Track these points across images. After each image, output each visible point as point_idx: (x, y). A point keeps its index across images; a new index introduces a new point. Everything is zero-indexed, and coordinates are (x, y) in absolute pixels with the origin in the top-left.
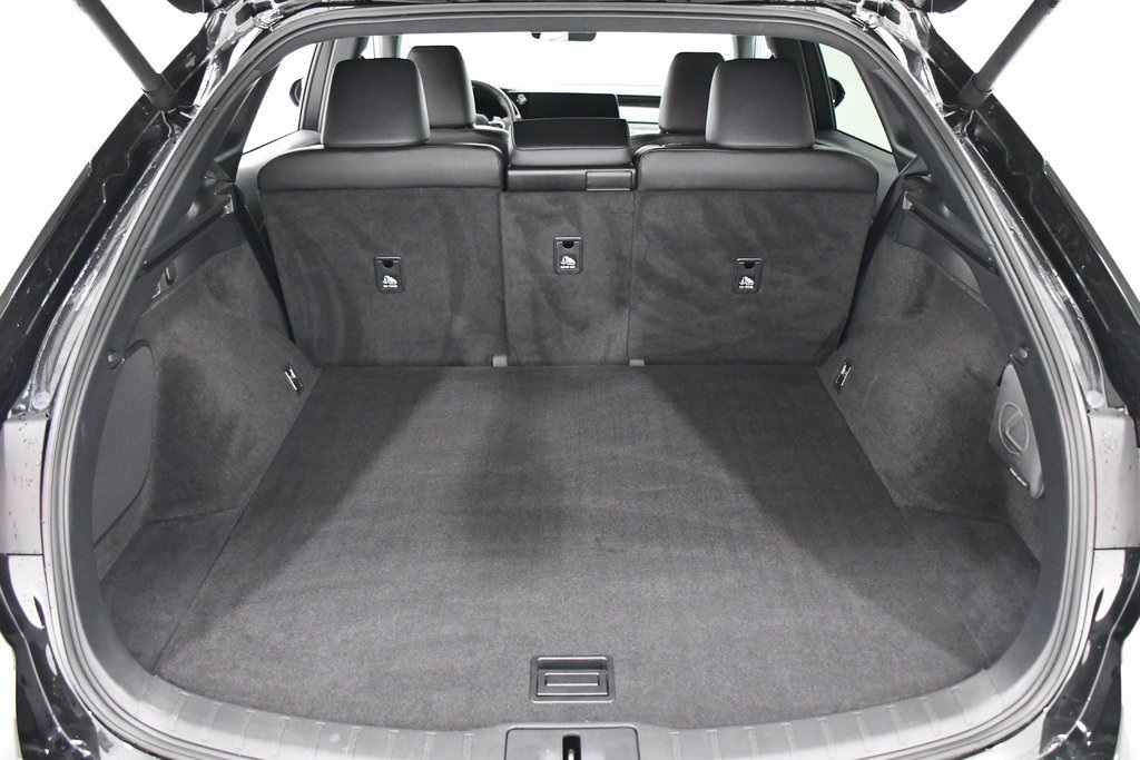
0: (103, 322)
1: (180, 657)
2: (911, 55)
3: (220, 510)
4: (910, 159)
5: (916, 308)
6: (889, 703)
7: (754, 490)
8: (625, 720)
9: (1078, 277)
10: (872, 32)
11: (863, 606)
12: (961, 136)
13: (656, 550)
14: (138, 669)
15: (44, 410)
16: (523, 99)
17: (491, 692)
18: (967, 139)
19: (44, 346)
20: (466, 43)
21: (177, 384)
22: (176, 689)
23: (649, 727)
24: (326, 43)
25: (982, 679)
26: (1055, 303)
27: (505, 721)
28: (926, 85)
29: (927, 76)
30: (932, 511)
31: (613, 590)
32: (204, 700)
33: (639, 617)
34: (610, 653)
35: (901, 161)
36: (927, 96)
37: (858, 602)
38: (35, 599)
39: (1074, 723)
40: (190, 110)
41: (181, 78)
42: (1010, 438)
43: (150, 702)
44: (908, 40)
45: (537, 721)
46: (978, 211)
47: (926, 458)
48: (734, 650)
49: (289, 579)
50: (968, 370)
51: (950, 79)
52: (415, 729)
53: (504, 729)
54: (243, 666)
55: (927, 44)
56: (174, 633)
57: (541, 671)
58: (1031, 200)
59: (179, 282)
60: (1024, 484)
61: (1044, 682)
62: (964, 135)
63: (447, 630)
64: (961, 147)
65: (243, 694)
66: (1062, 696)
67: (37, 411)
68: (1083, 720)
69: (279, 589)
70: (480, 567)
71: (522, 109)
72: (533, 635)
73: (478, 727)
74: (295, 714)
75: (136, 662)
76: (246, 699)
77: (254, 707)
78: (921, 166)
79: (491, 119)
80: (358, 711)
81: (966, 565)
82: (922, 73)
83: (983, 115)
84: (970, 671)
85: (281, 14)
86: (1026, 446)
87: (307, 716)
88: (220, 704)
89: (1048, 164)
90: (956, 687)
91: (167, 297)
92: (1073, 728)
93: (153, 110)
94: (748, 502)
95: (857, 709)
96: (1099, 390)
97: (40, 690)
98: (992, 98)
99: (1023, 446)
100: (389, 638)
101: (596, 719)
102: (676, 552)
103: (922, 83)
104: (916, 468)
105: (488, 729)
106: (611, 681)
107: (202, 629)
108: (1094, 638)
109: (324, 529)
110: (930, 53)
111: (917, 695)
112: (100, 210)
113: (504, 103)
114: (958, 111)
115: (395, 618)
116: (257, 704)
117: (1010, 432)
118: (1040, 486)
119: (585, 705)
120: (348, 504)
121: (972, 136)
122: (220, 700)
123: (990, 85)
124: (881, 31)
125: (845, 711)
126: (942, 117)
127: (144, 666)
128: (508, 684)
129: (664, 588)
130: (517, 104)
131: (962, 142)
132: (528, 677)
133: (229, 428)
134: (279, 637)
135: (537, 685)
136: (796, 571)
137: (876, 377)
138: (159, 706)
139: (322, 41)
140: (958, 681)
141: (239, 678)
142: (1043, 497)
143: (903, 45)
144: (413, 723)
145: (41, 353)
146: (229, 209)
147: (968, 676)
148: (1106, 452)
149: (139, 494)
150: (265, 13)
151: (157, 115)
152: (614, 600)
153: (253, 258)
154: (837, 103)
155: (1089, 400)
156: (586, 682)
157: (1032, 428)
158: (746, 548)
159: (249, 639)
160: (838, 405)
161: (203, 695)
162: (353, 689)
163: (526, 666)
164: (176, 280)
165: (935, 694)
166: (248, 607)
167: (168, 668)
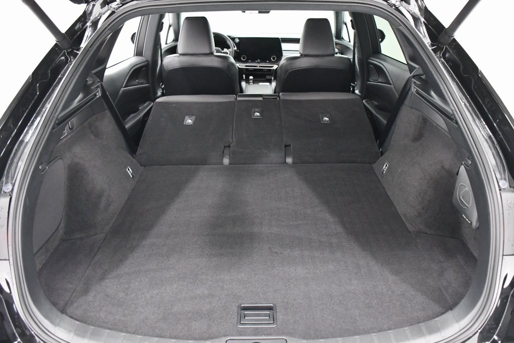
0: (36, 151)
1: (75, 305)
2: (416, 19)
3: (96, 235)
4: (416, 68)
5: (418, 137)
6: (405, 327)
7: (343, 224)
8: (281, 335)
9: (495, 125)
10: (397, 9)
11: (393, 280)
12: (439, 58)
13: (297, 253)
14: (55, 311)
15: (9, 192)
16: (237, 41)
17: (219, 321)
18: (442, 59)
19: (9, 162)
20: (210, 16)
21: (75, 175)
22: (73, 320)
23: (292, 338)
24: (146, 16)
25: (449, 315)
26: (484, 136)
27: (225, 336)
28: (423, 34)
29: (423, 29)
30: (426, 233)
31: (277, 272)
32: (86, 326)
33: (289, 285)
34: (275, 303)
35: (411, 69)
36: (423, 39)
37: (391, 278)
38: (6, 280)
39: (493, 336)
40: (78, 49)
41: (74, 34)
42: (463, 200)
43: (61, 327)
44: (414, 13)
45: (241, 335)
46: (447, 94)
47: (423, 209)
48: (333, 301)
49: (127, 267)
50: (443, 167)
51: (434, 31)
52: (184, 339)
53: (224, 339)
54: (104, 309)
55: (423, 14)
56: (73, 293)
57: (242, 311)
58: (473, 88)
59: (76, 129)
60: (469, 222)
61: (479, 317)
62: (441, 58)
63: (199, 292)
64: (439, 63)
65: (104, 322)
66: (487, 324)
67: (6, 193)
68: (497, 335)
69: (122, 272)
70: (215, 261)
71: (237, 45)
72: (239, 294)
73: (213, 338)
74: (128, 332)
75: (54, 308)
76: (105, 325)
77: (109, 329)
78: (420, 72)
79: (223, 50)
80: (157, 331)
81: (442, 259)
82: (421, 28)
83: (450, 48)
84: (444, 311)
85: (121, 4)
86: (470, 204)
87: (133, 333)
88: (94, 328)
89: (481, 71)
90: (437, 319)
91: (70, 136)
92: (493, 339)
93: (61, 50)
94: (340, 229)
95: (390, 329)
96: (505, 179)
97: (9, 322)
98: (454, 40)
99: (469, 204)
100: (173, 296)
101: (268, 335)
102: (306, 253)
103: (421, 33)
104: (418, 213)
105: (217, 340)
106: (275, 316)
107: (86, 291)
108: (502, 297)
109: (143, 243)
110: (425, 18)
111: (419, 323)
112: (36, 97)
113: (228, 42)
114: (438, 46)
115: (175, 286)
116: (111, 327)
117: (463, 197)
118: (477, 224)
119: (263, 327)
120: (155, 231)
121: (444, 58)
122: (93, 326)
123: (453, 34)
124: (401, 9)
125: (385, 330)
126: (430, 49)
127: (59, 310)
128: (227, 318)
129: (300, 271)
130: (235, 43)
131: (440, 61)
132: (236, 314)
133: (100, 196)
134: (121, 295)
135: (241, 318)
136: (362, 262)
137: (400, 170)
138: (65, 329)
139: (144, 15)
140: (438, 316)
141: (102, 315)
142: (478, 228)
143: (412, 15)
144: (183, 337)
145: (8, 165)
146: (99, 94)
147: (443, 313)
148: (509, 209)
149: (58, 227)
150: (113, 3)
151: (63, 52)
152: (277, 277)
153: (111, 117)
154: (382, 41)
155: (500, 184)
156: (263, 316)
157: (473, 196)
158: (339, 252)
159: (107, 296)
160: (382, 183)
161: (86, 323)
162: (155, 320)
163: (235, 309)
164: (74, 129)
165: (427, 322)
166: (107, 281)
167: (70, 310)
